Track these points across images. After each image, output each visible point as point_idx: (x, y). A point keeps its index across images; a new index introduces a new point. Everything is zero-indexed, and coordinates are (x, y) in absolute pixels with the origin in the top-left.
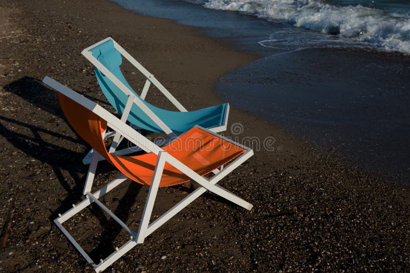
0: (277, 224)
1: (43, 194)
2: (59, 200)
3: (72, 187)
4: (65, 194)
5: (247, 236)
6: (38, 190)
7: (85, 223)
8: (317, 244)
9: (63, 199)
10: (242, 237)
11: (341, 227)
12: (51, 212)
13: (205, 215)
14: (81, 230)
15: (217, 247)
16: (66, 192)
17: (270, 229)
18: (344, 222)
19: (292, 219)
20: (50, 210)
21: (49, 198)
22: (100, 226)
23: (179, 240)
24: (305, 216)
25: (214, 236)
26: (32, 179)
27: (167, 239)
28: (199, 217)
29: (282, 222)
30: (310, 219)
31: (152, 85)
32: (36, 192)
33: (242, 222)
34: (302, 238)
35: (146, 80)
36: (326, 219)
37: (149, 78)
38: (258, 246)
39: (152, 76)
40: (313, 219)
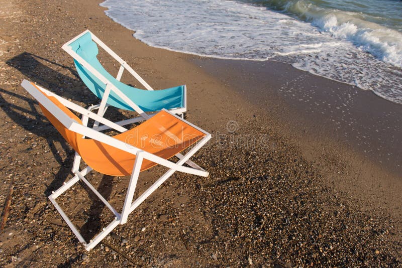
0: (228, 189)
1: (39, 167)
2: (53, 173)
3: (64, 159)
4: (58, 167)
5: (207, 202)
6: (35, 164)
7: (76, 197)
8: (259, 206)
9: (56, 172)
10: (204, 203)
11: (273, 188)
12: (47, 186)
13: (173, 183)
14: (72, 205)
15: (186, 215)
16: (59, 165)
17: (223, 194)
18: (274, 183)
19: (239, 183)
20: (45, 184)
21: (44, 172)
22: (89, 199)
23: (155, 210)
24: (247, 179)
25: (182, 204)
26: (30, 153)
27: (145, 209)
28: (169, 185)
29: (232, 187)
30: (251, 182)
31: (125, 70)
32: (33, 166)
33: (202, 188)
34: (248, 201)
35: (120, 66)
36: (261, 182)
37: (122, 64)
38: (216, 212)
39: (125, 62)
40: (253, 182)
